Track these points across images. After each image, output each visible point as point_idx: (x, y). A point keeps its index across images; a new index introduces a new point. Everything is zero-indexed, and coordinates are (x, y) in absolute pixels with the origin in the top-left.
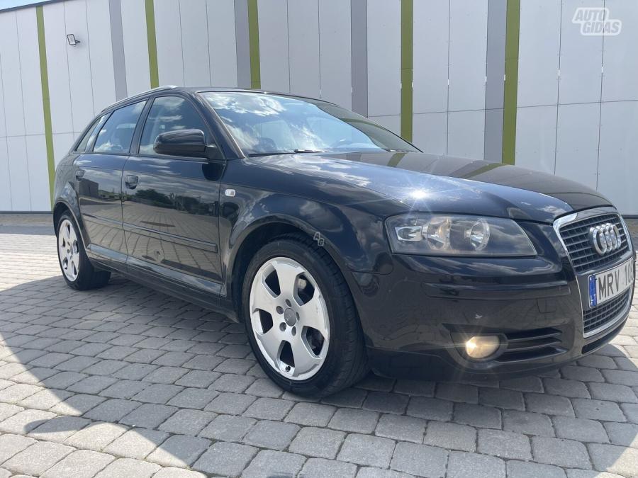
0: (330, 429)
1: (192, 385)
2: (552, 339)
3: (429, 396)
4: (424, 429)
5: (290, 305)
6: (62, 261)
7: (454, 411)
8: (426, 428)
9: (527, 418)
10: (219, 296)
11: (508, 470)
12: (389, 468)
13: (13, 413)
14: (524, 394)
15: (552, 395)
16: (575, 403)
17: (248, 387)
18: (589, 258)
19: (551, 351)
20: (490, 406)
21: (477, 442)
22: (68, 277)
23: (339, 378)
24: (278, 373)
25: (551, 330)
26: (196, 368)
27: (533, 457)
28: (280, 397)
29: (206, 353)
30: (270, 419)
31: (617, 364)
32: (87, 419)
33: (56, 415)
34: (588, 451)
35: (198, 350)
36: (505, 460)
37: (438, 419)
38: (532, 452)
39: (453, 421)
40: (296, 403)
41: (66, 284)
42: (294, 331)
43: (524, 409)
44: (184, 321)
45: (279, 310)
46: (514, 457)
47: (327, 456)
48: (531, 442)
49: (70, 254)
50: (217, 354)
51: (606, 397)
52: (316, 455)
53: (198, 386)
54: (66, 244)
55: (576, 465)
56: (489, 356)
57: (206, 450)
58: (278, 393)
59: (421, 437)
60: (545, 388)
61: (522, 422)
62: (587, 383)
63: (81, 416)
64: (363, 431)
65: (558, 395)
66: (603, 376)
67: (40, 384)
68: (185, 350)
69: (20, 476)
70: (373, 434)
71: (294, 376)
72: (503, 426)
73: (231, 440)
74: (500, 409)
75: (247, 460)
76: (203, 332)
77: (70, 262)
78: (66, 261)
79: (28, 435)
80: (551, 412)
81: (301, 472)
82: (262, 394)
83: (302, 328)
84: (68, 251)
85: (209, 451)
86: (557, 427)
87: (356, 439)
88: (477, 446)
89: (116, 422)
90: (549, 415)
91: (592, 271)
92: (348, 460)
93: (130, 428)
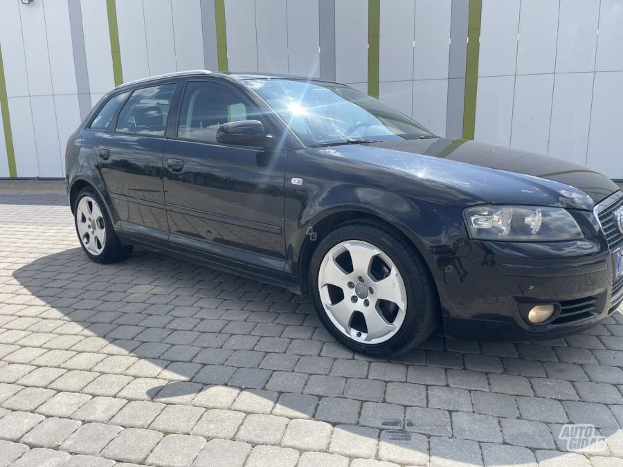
0: (410, 383)
1: (272, 351)
2: (590, 305)
3: (476, 353)
4: (487, 381)
5: (363, 281)
6: (81, 236)
7: (503, 364)
8: (488, 379)
9: (563, 367)
10: (283, 272)
11: (566, 408)
12: (474, 412)
13: (127, 382)
14: (553, 348)
15: (574, 348)
16: (595, 353)
17: (321, 350)
18: (616, 238)
19: (588, 314)
20: (531, 359)
21: (532, 387)
22: (90, 251)
23: (414, 341)
24: (350, 338)
25: (590, 298)
26: (265, 335)
27: (580, 398)
28: (353, 359)
29: (266, 321)
30: (356, 376)
31: (615, 320)
32: (198, 384)
33: (167, 382)
34: (619, 391)
35: (255, 318)
36: (560, 401)
37: (494, 371)
38: (578, 394)
39: (505, 371)
40: (370, 363)
41: (87, 257)
42: (367, 303)
43: (557, 361)
44: (224, 292)
45: (351, 285)
46: (566, 398)
47: (421, 405)
48: (574, 386)
49: (91, 230)
50: (276, 322)
51: (617, 348)
52: (411, 404)
53: (277, 351)
54: (87, 220)
55: (615, 402)
56: (546, 321)
57: (318, 405)
58: (350, 355)
59: (488, 387)
60: (567, 343)
61: (561, 371)
62: (598, 337)
63: (190, 381)
64: (439, 384)
65: (580, 348)
66: (608, 330)
67: (132, 354)
68: (244, 319)
69: (173, 435)
70: (448, 385)
71: (366, 340)
72: (547, 375)
73: (335, 396)
74: (539, 361)
75: (358, 411)
76: (250, 301)
77: (92, 238)
78: (87, 236)
79: (155, 400)
80: (580, 362)
81: (406, 418)
82: (337, 356)
83: (376, 300)
84: (89, 227)
85: (320, 404)
86: (589, 373)
87: (436, 390)
88: (534, 391)
89: (226, 385)
90: (579, 365)
91: (618, 249)
92: (440, 407)
93: (242, 390)
